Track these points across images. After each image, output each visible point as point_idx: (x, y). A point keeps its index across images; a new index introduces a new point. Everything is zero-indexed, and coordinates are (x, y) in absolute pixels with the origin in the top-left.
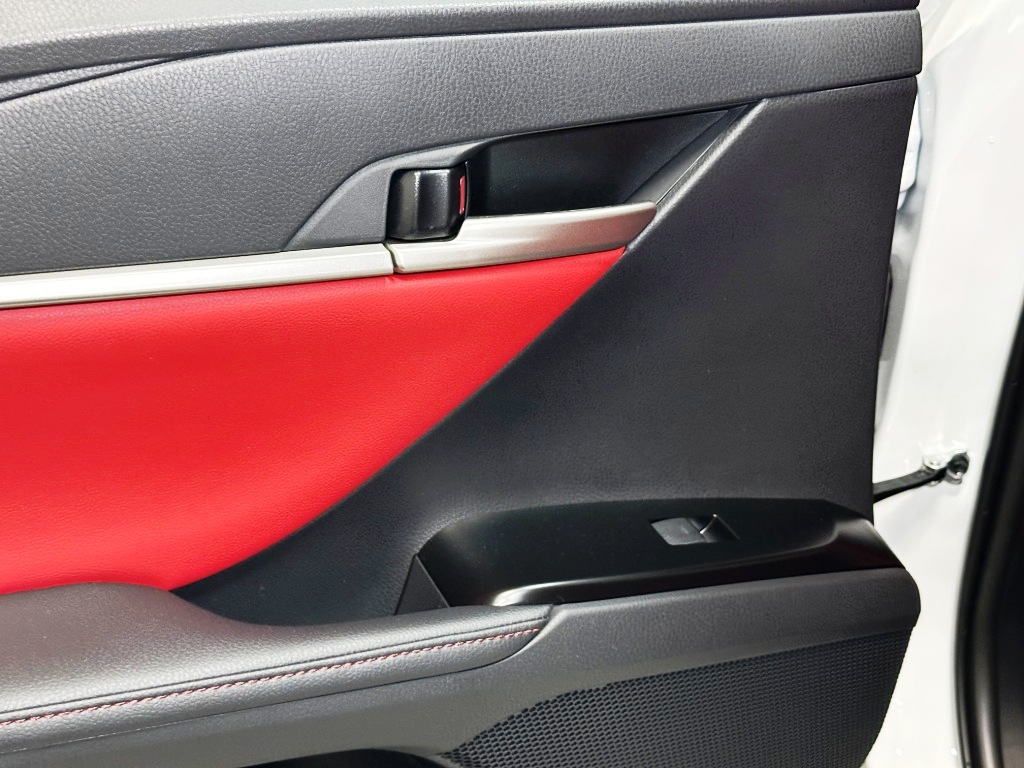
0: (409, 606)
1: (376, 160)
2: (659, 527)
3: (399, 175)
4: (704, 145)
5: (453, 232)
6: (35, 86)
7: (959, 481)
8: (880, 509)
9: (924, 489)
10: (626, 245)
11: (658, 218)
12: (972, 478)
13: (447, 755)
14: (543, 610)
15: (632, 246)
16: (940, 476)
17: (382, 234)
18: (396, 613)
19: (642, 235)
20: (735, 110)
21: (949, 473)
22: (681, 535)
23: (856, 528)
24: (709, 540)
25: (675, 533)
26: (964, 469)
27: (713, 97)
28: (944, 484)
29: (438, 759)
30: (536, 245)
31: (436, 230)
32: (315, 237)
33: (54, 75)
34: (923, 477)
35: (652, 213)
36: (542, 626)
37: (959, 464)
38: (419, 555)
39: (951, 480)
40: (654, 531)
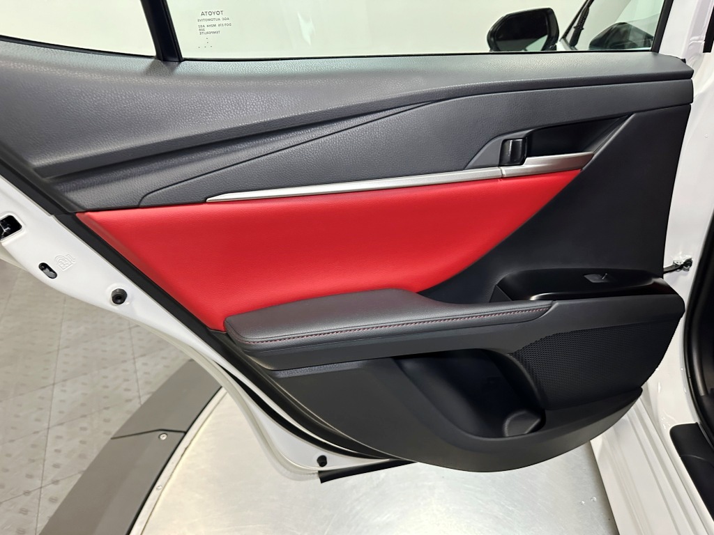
0: (495, 300)
1: (497, 136)
2: (587, 277)
3: (505, 141)
4: (610, 131)
5: (522, 163)
6: (391, 113)
7: (688, 270)
8: (665, 276)
9: (675, 272)
10: (581, 168)
11: (594, 158)
12: (693, 269)
13: (511, 354)
14: (549, 302)
15: (584, 168)
16: (681, 267)
17: (498, 163)
18: (490, 302)
19: (588, 165)
20: (622, 117)
21: (684, 267)
22: (595, 280)
23: (659, 280)
24: (606, 281)
25: (593, 279)
26: (691, 265)
27: (616, 112)
28: (682, 271)
29: (508, 355)
30: (552, 166)
31: (516, 162)
32: (475, 165)
33: (397, 109)
34: (674, 268)
35: (593, 155)
36: (550, 308)
37: (688, 263)
38: (498, 285)
39: (685, 270)
40: (585, 278)
